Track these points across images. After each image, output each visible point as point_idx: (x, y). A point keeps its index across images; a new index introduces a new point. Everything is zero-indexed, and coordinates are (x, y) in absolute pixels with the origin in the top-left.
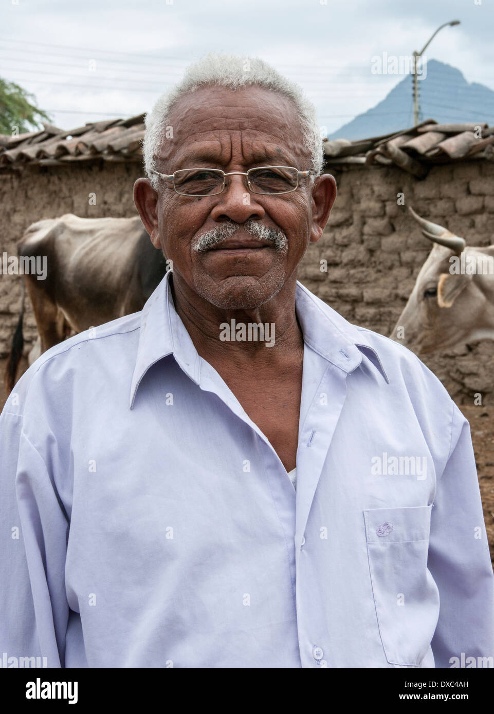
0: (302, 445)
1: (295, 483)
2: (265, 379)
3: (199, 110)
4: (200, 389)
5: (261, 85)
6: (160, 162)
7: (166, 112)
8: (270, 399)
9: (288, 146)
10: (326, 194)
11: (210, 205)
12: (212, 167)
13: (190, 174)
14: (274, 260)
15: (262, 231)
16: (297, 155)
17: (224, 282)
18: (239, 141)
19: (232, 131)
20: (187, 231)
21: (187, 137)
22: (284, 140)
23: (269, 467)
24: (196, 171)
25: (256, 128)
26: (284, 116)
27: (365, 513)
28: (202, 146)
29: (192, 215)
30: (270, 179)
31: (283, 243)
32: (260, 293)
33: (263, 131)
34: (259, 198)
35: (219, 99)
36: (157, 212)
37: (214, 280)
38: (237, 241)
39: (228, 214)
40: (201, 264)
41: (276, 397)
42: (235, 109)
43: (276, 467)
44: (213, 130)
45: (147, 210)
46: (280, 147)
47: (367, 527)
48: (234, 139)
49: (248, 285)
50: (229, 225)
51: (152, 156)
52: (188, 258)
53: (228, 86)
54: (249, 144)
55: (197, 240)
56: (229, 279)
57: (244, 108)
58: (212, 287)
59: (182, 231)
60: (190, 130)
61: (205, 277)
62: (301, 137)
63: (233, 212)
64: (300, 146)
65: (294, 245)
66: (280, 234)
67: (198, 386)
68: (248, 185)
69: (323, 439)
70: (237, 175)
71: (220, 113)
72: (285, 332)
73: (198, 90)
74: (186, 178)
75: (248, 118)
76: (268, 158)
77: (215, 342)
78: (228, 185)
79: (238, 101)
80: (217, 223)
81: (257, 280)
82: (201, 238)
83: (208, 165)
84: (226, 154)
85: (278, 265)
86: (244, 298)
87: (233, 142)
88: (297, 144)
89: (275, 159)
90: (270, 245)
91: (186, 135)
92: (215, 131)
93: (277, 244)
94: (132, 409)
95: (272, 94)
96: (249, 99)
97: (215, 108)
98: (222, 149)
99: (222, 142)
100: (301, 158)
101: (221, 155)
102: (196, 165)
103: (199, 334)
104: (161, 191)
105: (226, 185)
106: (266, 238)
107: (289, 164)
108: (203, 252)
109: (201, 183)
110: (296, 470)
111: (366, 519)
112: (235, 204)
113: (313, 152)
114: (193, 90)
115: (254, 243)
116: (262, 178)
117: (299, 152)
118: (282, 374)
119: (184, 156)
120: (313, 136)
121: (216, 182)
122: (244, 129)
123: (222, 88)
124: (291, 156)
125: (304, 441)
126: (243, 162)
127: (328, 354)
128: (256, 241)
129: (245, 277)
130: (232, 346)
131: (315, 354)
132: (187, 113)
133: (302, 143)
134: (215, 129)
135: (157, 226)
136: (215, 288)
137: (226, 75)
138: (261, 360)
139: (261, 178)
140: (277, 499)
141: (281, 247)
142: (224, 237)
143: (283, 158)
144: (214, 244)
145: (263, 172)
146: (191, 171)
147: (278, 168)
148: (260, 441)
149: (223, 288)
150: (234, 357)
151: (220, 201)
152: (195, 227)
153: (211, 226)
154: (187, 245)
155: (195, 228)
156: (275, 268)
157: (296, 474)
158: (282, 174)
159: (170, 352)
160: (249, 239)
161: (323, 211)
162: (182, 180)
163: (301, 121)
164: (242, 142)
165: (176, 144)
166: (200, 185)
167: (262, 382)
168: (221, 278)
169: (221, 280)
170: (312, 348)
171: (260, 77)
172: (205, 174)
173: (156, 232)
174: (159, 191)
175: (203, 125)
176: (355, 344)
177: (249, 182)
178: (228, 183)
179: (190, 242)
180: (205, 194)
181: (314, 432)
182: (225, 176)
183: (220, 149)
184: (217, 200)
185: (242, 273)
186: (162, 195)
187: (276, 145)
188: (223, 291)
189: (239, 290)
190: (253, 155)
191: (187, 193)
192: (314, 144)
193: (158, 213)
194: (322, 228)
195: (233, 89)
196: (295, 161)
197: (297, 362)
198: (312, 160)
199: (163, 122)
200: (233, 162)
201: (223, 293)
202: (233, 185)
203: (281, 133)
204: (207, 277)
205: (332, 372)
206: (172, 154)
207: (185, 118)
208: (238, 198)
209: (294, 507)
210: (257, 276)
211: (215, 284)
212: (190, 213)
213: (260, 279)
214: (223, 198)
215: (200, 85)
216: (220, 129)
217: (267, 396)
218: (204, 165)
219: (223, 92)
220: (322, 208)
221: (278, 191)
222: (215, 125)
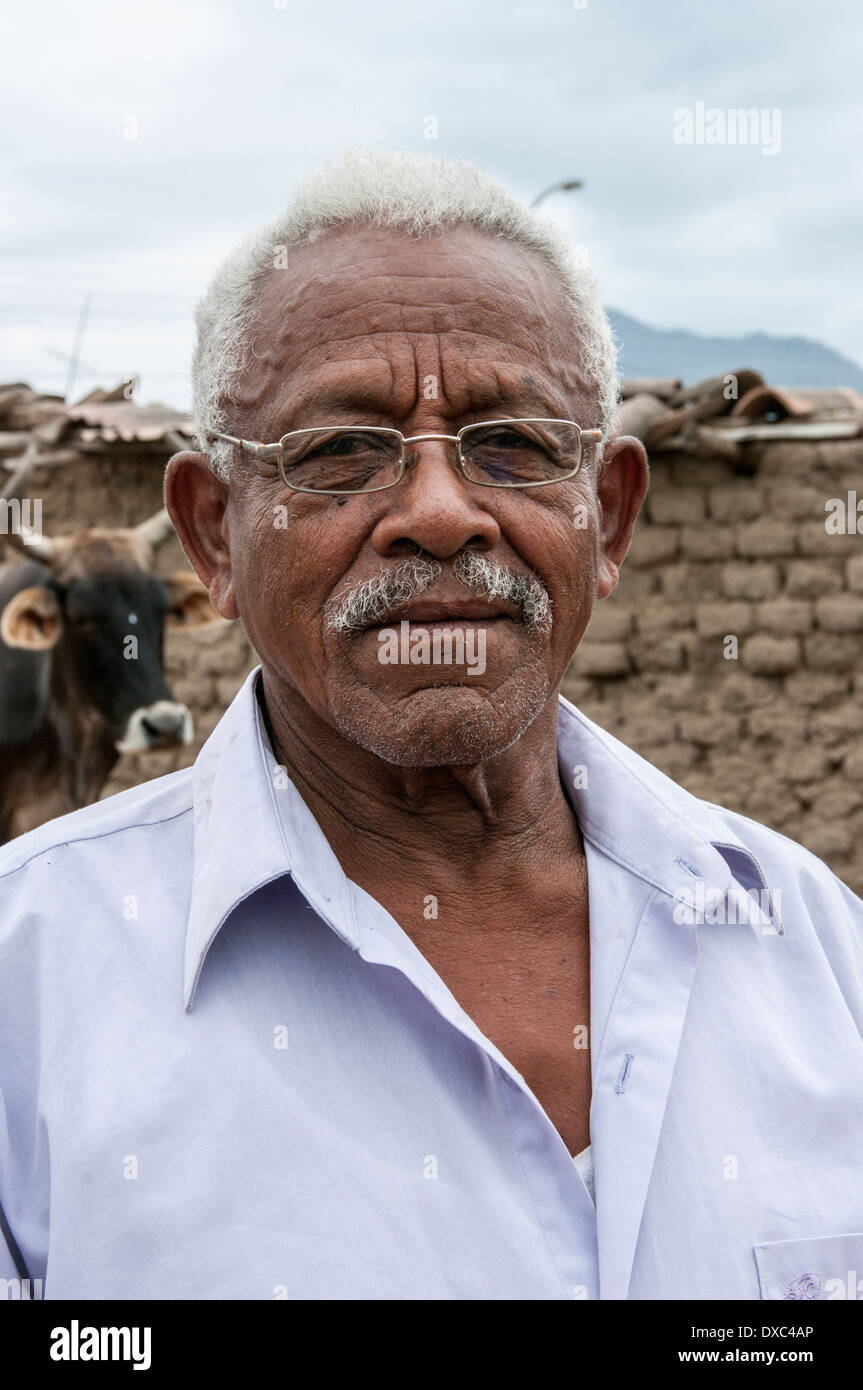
0: (602, 1089)
1: (592, 1181)
2: (503, 930)
3: (332, 284)
4: (362, 960)
5: (477, 224)
6: (237, 413)
7: (247, 291)
8: (518, 978)
9: (549, 370)
10: (623, 483)
11: (368, 517)
12: (369, 422)
13: (318, 440)
14: (522, 651)
15: (495, 576)
16: (568, 390)
17: (408, 703)
18: (435, 358)
19: (417, 335)
20: (313, 582)
21: (307, 352)
22: (538, 354)
23: (528, 1146)
24: (330, 434)
25: (474, 326)
26: (536, 298)
27: (757, 1251)
28: (347, 373)
29: (326, 541)
30: (508, 451)
31: (540, 607)
32: (495, 728)
33: (489, 334)
34: (484, 496)
35: (381, 259)
36: (227, 532)
37: (382, 700)
38: (438, 604)
39: (416, 536)
40: (350, 662)
41: (530, 974)
42: (422, 281)
43: (545, 1145)
44: (370, 334)
46: (531, 372)
47: (763, 1286)
48: (422, 355)
49: (465, 708)
50: (416, 564)
51: (216, 398)
52: (314, 648)
53: (401, 228)
54: (459, 368)
55: (340, 605)
56: (418, 696)
57: (442, 280)
58: (377, 716)
59: (301, 581)
60: (314, 333)
61: (358, 693)
62: (575, 347)
63: (428, 531)
64: (575, 369)
65: (565, 613)
66: (536, 586)
67: (356, 952)
68: (459, 466)
69: (655, 1073)
70: (431, 441)
71: (386, 292)
72: (540, 815)
73: (322, 239)
74: (308, 449)
75: (453, 303)
76: (503, 398)
77: (379, 842)
78: (412, 466)
79: (429, 264)
80: (385, 559)
81: (486, 696)
82: (350, 598)
83: (360, 417)
84: (405, 390)
85: (533, 661)
86: (458, 739)
87: (420, 362)
88: (566, 365)
89: (522, 401)
90: (510, 614)
91: (304, 347)
92: (377, 336)
93: (529, 611)
94: (189, 1010)
95: (504, 245)
96: (453, 256)
97: (372, 279)
98: (394, 379)
99: (395, 361)
100: (577, 397)
101: (392, 392)
102: (333, 418)
103: (337, 824)
104: (239, 483)
105: (407, 466)
106: (506, 597)
107: (552, 412)
108: (354, 631)
109: (344, 462)
110: (592, 1152)
111: (760, 1268)
112: (433, 512)
113: (602, 383)
114: (312, 237)
115: (476, 607)
116: (491, 449)
117: (573, 384)
118: (542, 917)
119: (300, 398)
120: (599, 346)
121: (379, 459)
122: (446, 330)
123: (388, 233)
124: (556, 395)
125: (608, 1079)
126: (445, 409)
127: (648, 867)
128: (482, 602)
129: (459, 690)
130: (421, 852)
131: (616, 868)
132: (302, 293)
133: (578, 362)
134: (375, 330)
135: (227, 567)
136: (385, 719)
137: (393, 201)
138: (491, 884)
139: (485, 448)
140: (549, 1226)
141: (537, 619)
142: (405, 593)
143: (539, 398)
144: (382, 612)
145: (491, 432)
146: (319, 434)
147: (530, 424)
148: (503, 1083)
149: (405, 716)
150: (427, 877)
151: (393, 506)
152: (333, 570)
153: (372, 567)
154: (315, 616)
155: (334, 574)
156: (525, 669)
157: (593, 1160)
158: (539, 437)
159: (284, 870)
160: (466, 598)
161: (616, 524)
162: (298, 455)
163: (573, 310)
164: (441, 360)
165: (278, 367)
166: (341, 466)
167: (496, 936)
168: (400, 694)
169: (400, 699)
170: (609, 853)
171: (475, 206)
172: (354, 439)
173: (223, 580)
174: (232, 482)
175: (345, 322)
176: (711, 843)
177: (463, 458)
178: (412, 459)
179: (320, 609)
180: (353, 490)
181: (629, 1058)
182: (406, 444)
183: (390, 377)
184: (385, 503)
185: (450, 680)
186: (243, 491)
187: (522, 367)
188: (404, 724)
189: (445, 720)
190: (469, 392)
191: (311, 486)
192: (602, 364)
193: (231, 534)
194: (617, 563)
195: (415, 235)
196: (566, 404)
197: (574, 887)
198: (602, 404)
199: (243, 316)
200: (421, 410)
201: (405, 730)
202: (424, 465)
203: (530, 339)
204: (364, 693)
205: (659, 911)
206: (270, 393)
207: (298, 305)
208: (439, 496)
209: (592, 1244)
210: (482, 686)
211: (384, 709)
212: (321, 537)
213: (493, 695)
214: (400, 498)
215: (329, 225)
216: (386, 331)
217: (511, 971)
218: (353, 417)
219: (390, 241)
220: (616, 517)
221: (530, 480)
222: (375, 320)
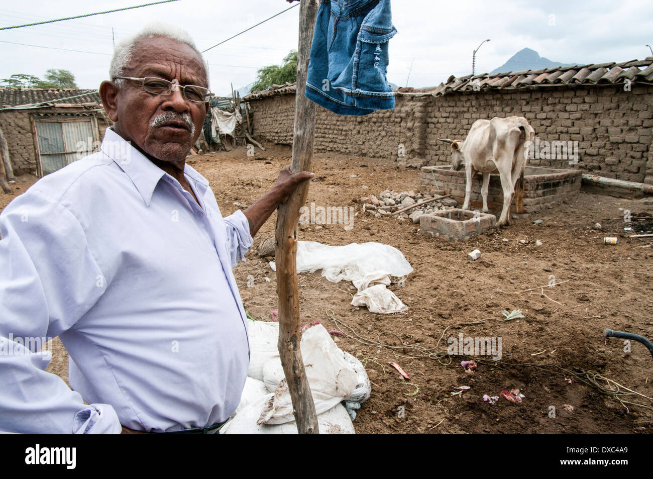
6: (127, 71)
9: (201, 79)
11: (160, 101)
19: (176, 64)
22: (199, 75)
25: (189, 65)
35: (169, 45)
36: (117, 101)
39: (173, 107)
44: (166, 61)
45: (107, 99)
49: (178, 148)
50: (173, 113)
51: (121, 67)
54: (184, 73)
55: (153, 121)
56: (167, 144)
57: (183, 53)
66: (193, 125)
71: (170, 52)
75: (185, 59)
76: (192, 82)
79: (180, 49)
80: (164, 111)
82: (156, 119)
83: (163, 77)
84: (173, 74)
87: (177, 70)
93: (192, 130)
97: (167, 49)
99: (172, 68)
108: (156, 127)
117: (205, 83)
122: (183, 64)
126: (181, 81)
129: (176, 144)
142: (169, 118)
144: (163, 123)
149: (164, 148)
151: (168, 99)
154: (146, 123)
164: (181, 71)
169: (163, 144)
173: (113, 112)
175: (160, 56)
177: (184, 92)
179: (148, 121)
183: (170, 70)
187: (196, 77)
189: (173, 150)
190: (186, 79)
200: (175, 79)
201: (164, 151)
203: (199, 72)
206: (137, 67)
213: (182, 146)
216: (170, 61)
219: (172, 42)
